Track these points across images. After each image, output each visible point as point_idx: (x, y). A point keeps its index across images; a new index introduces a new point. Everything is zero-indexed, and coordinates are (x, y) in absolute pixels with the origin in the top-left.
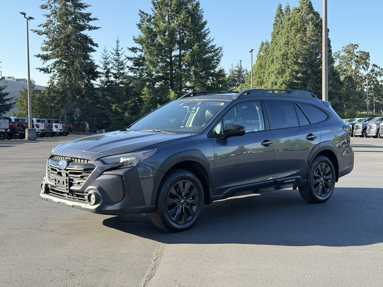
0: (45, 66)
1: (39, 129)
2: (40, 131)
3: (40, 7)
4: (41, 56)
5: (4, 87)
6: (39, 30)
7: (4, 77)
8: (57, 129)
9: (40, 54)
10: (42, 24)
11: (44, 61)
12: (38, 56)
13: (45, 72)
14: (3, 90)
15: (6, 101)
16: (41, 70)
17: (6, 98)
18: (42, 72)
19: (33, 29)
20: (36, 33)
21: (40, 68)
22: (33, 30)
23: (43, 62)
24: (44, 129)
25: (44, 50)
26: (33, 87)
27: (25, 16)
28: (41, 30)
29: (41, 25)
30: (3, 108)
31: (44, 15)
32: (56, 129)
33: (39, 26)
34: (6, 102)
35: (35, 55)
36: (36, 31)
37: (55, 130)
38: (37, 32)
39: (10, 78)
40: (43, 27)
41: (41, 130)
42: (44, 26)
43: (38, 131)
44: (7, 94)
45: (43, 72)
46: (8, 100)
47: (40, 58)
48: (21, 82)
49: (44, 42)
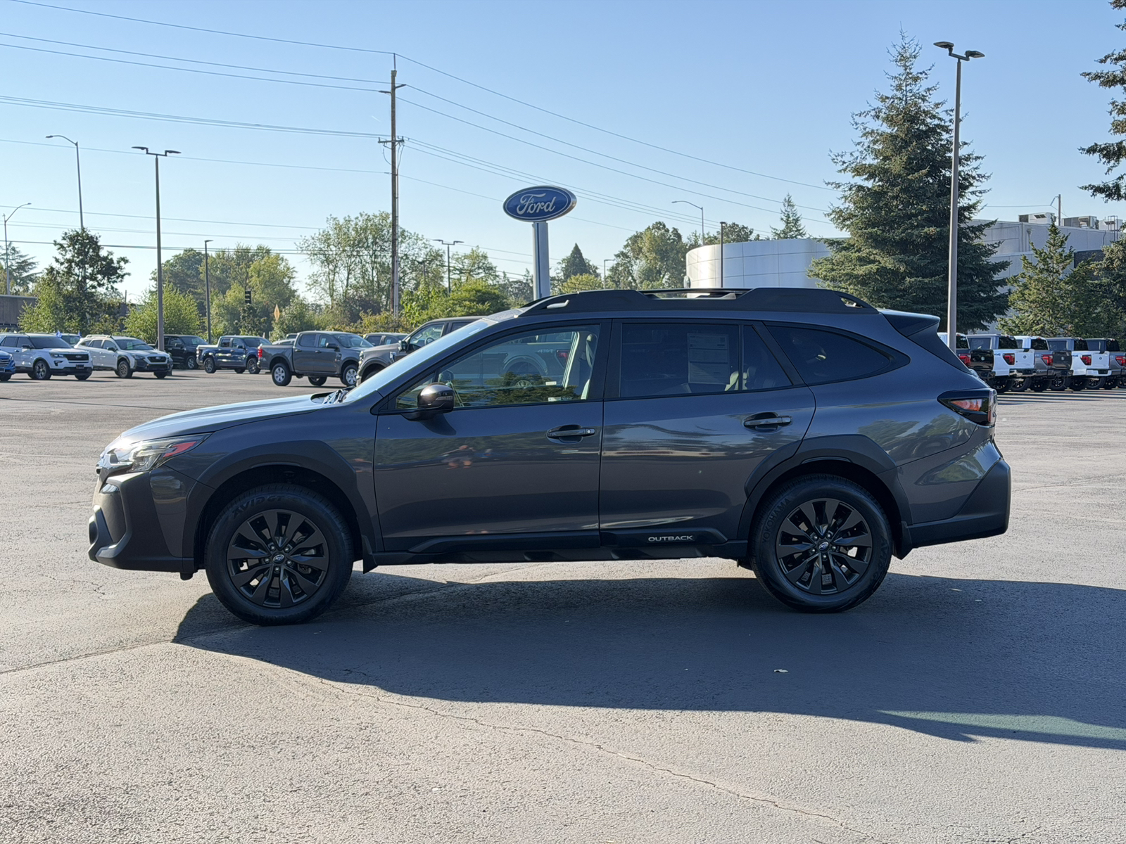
0: (1110, 180)
1: (1012, 367)
2: (1015, 372)
3: (1111, 3)
4: (1101, 150)
5: (992, 245)
6: (1105, 72)
7: (1027, 216)
8: (1089, 367)
9: (1099, 144)
10: (1113, 55)
11: (1109, 162)
12: (1092, 150)
13: (1109, 196)
14: (992, 256)
15: (997, 285)
16: (1098, 190)
17: (997, 277)
18: (1100, 196)
19: (1089, 72)
20: (1098, 81)
21: (1094, 186)
22: (1089, 74)
23: (1107, 166)
24: (1032, 366)
25: (1118, 132)
26: (1062, 242)
27: (951, 50)
28: (1111, 70)
29: (1107, 57)
30: (985, 306)
31: (1118, 26)
32: (1087, 366)
33: (1102, 61)
34: (999, 288)
35: (1083, 150)
36: (1097, 77)
37: (1078, 368)
38: (1100, 77)
39: (1043, 216)
40: (1116, 64)
41: (1019, 371)
42: (1116, 59)
43: (1012, 374)
44: (1003, 265)
45: (1103, 195)
46: (1002, 282)
47: (1097, 155)
48: (1080, 226)
49: (1111, 107)
